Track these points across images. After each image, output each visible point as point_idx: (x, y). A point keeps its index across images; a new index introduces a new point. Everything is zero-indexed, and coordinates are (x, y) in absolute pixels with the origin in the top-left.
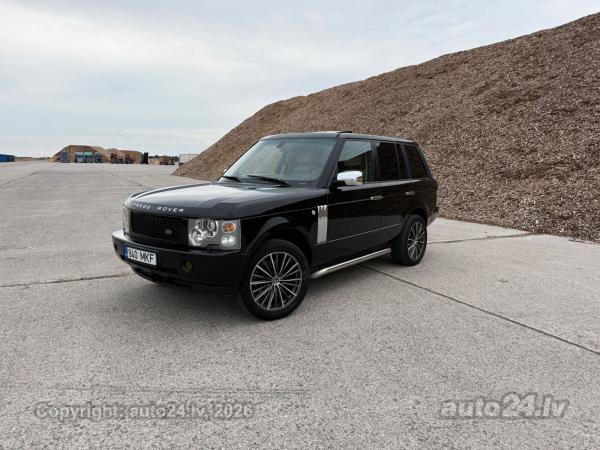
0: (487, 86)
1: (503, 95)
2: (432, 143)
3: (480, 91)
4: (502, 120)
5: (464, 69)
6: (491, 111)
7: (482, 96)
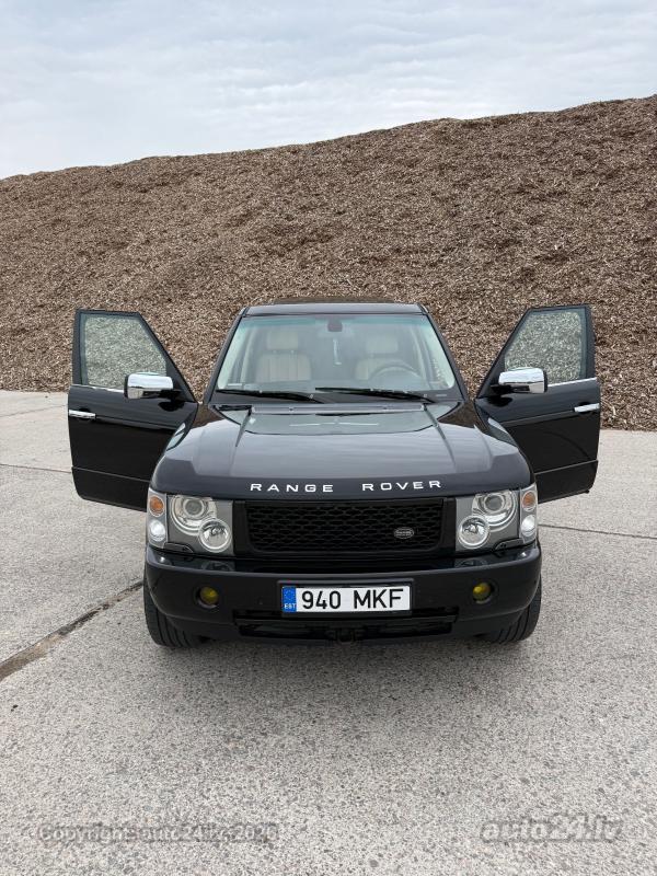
0: (248, 215)
1: (279, 231)
2: (200, 295)
3: (241, 221)
4: (291, 266)
5: (196, 184)
6: (272, 253)
7: (246, 229)
